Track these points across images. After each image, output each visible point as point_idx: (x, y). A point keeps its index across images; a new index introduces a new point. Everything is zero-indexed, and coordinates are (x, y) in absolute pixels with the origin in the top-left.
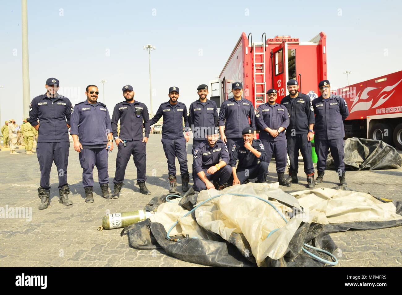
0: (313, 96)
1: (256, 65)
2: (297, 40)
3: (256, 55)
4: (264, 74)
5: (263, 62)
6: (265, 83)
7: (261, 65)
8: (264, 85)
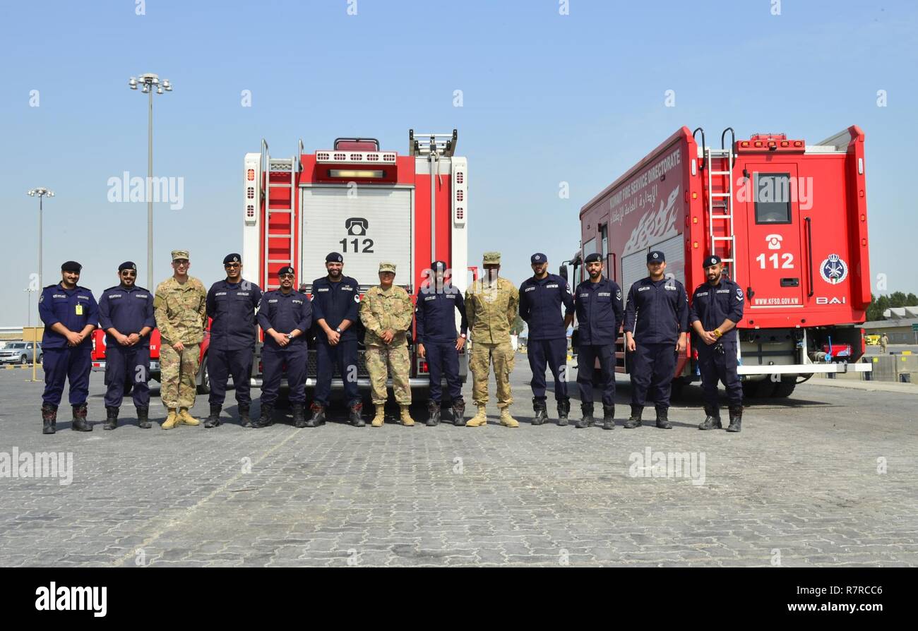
0: (837, 266)
1: (713, 198)
2: (802, 143)
3: (714, 177)
4: (730, 217)
5: (729, 192)
6: (734, 237)
7: (725, 199)
8: (731, 241)
